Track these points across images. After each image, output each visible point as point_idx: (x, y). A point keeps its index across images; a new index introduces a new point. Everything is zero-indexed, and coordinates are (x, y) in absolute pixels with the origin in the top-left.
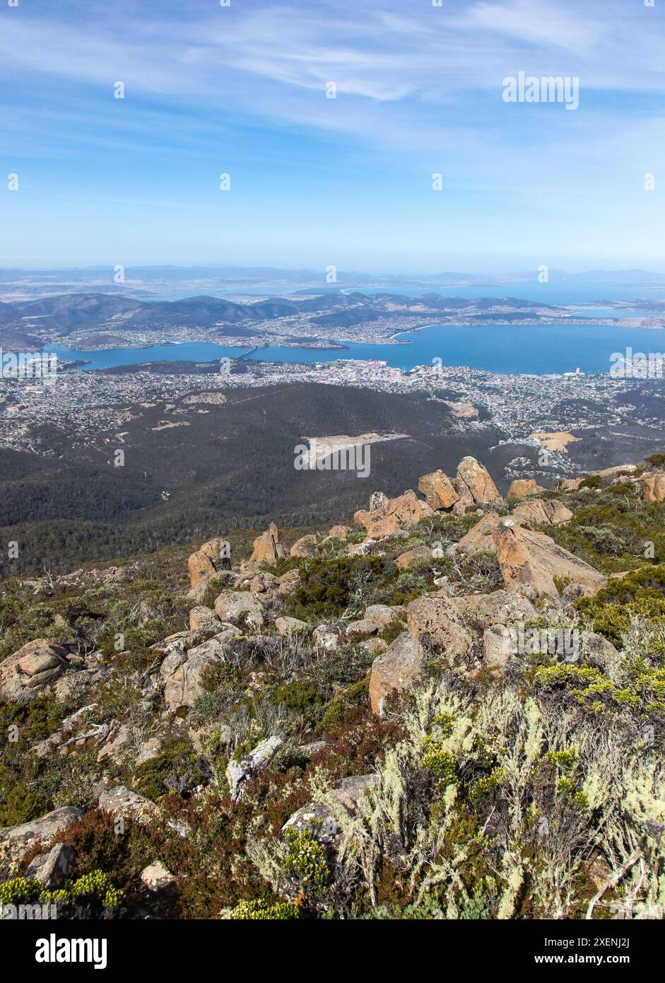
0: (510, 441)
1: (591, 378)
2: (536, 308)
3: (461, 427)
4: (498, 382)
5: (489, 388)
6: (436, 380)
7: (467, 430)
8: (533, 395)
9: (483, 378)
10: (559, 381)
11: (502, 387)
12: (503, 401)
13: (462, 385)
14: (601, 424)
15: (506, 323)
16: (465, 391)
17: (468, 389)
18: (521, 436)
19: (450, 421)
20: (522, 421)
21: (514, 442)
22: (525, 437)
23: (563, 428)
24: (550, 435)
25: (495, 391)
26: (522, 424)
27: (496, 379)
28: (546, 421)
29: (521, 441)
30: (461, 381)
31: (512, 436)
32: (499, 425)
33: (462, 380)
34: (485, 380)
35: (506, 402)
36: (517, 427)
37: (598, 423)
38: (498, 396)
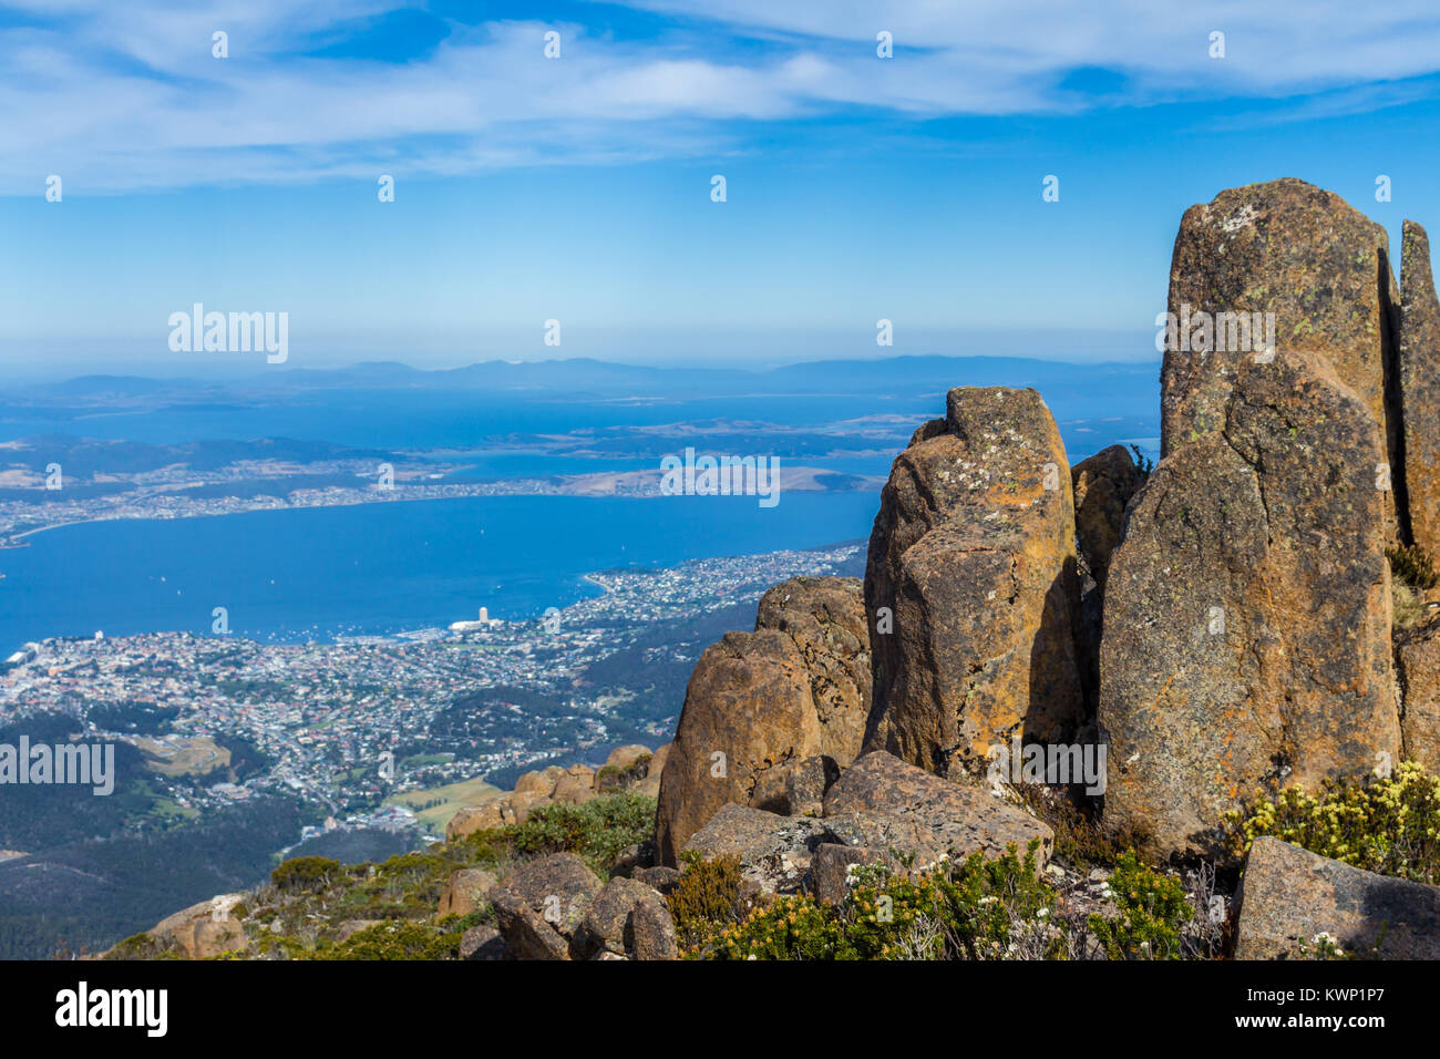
0: (331, 824)
1: (520, 631)
2: (352, 462)
3: (183, 804)
4: (277, 665)
5: (251, 686)
6: (93, 677)
7: (204, 810)
8: (376, 690)
9: (235, 659)
10: (437, 646)
11: (289, 679)
12: (296, 717)
13: (171, 682)
14: (561, 745)
15: (277, 504)
16: (183, 701)
17: (191, 694)
18: (359, 806)
19: (149, 793)
20: (354, 766)
21: (343, 825)
22: (372, 809)
23: (466, 769)
24: (436, 793)
25: (270, 690)
26: (357, 773)
27: (269, 659)
28: (421, 756)
29: (362, 820)
30: (170, 674)
31: (336, 810)
32: (296, 784)
33: (172, 669)
34: (239, 665)
35: (305, 717)
36: (343, 784)
37: (554, 745)
38: (281, 704)
